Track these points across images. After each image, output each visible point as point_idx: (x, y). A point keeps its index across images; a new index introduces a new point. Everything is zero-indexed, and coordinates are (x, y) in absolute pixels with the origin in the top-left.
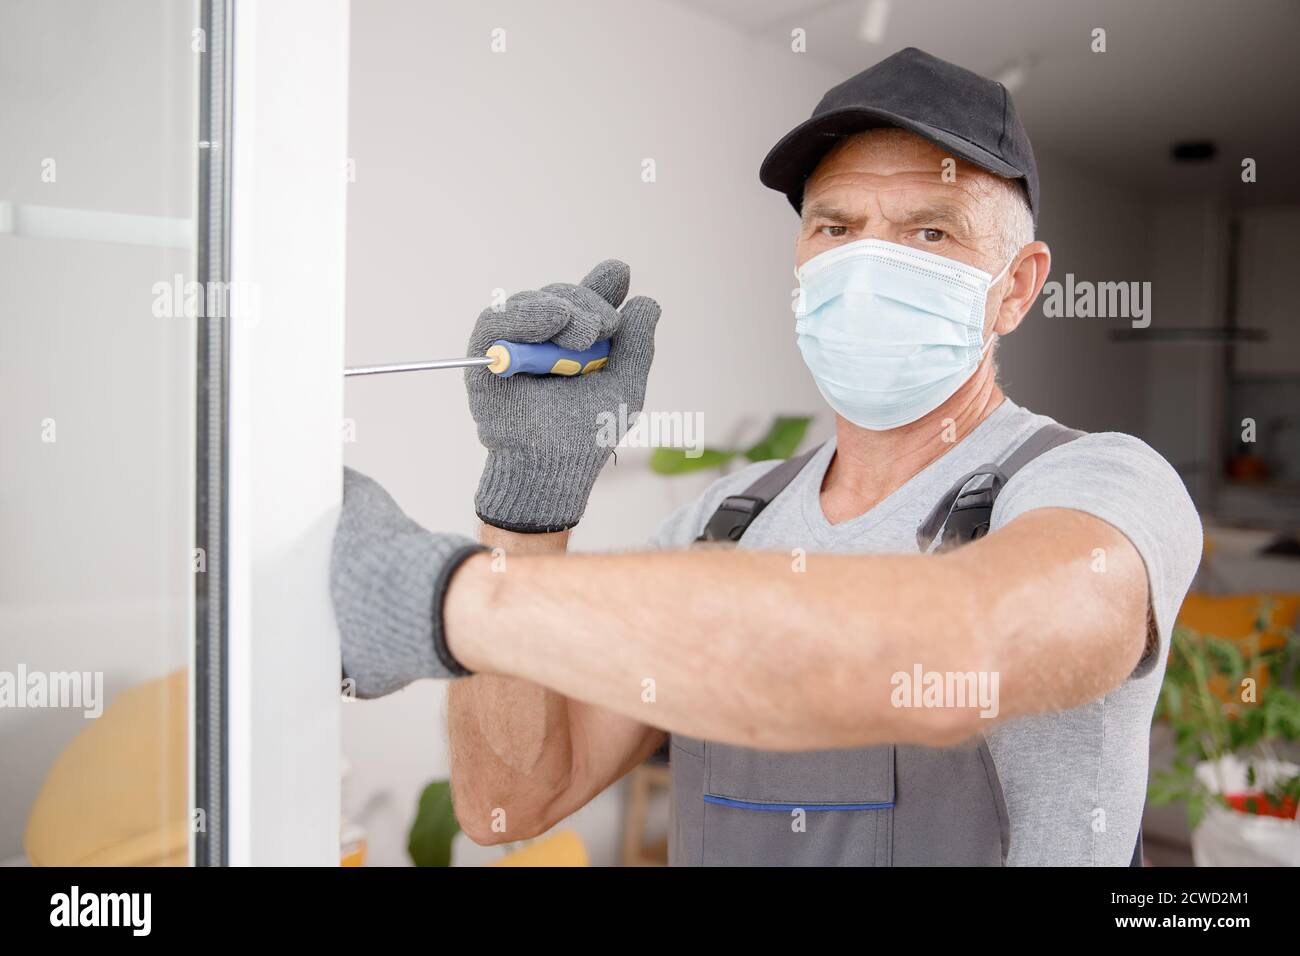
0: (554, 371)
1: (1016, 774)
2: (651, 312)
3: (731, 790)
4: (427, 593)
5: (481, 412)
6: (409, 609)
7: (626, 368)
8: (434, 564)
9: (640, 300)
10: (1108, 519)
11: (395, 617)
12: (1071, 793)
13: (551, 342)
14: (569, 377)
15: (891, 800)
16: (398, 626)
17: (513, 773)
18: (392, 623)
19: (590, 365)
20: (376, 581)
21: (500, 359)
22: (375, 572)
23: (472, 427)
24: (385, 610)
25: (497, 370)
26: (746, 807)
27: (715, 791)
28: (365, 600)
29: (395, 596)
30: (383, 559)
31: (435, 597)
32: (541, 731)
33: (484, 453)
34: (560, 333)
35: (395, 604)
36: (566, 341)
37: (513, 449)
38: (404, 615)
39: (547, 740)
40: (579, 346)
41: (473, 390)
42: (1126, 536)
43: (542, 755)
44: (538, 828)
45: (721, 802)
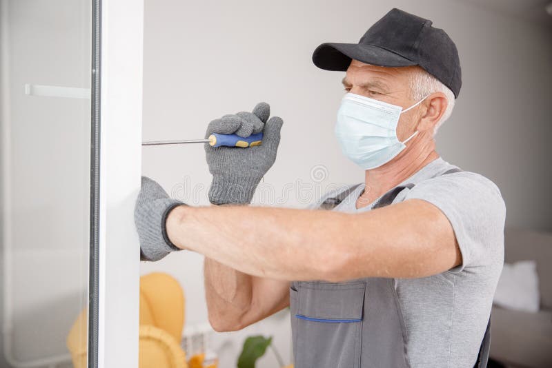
0: (237, 145)
1: (413, 311)
2: (279, 123)
3: (307, 313)
4: (160, 218)
5: (210, 161)
6: (154, 223)
7: (268, 145)
8: (163, 208)
9: (274, 118)
10: (435, 204)
11: (151, 227)
12: (439, 321)
13: (234, 134)
14: (245, 148)
15: (360, 317)
16: (152, 230)
17: (225, 302)
18: (150, 229)
19: (253, 143)
20: (146, 214)
21: (213, 140)
22: (146, 211)
23: (207, 167)
24: (148, 224)
25: (212, 144)
26: (311, 320)
27: (300, 313)
28: (142, 220)
29: (151, 219)
30: (149, 207)
31: (162, 219)
32: (235, 286)
33: (211, 177)
34: (237, 131)
35: (151, 222)
36: (239, 133)
37: (219, 174)
38: (153, 226)
39: (238, 289)
40: (244, 135)
41: (208, 152)
42: (442, 211)
43: (236, 295)
44: (239, 326)
45: (303, 317)
